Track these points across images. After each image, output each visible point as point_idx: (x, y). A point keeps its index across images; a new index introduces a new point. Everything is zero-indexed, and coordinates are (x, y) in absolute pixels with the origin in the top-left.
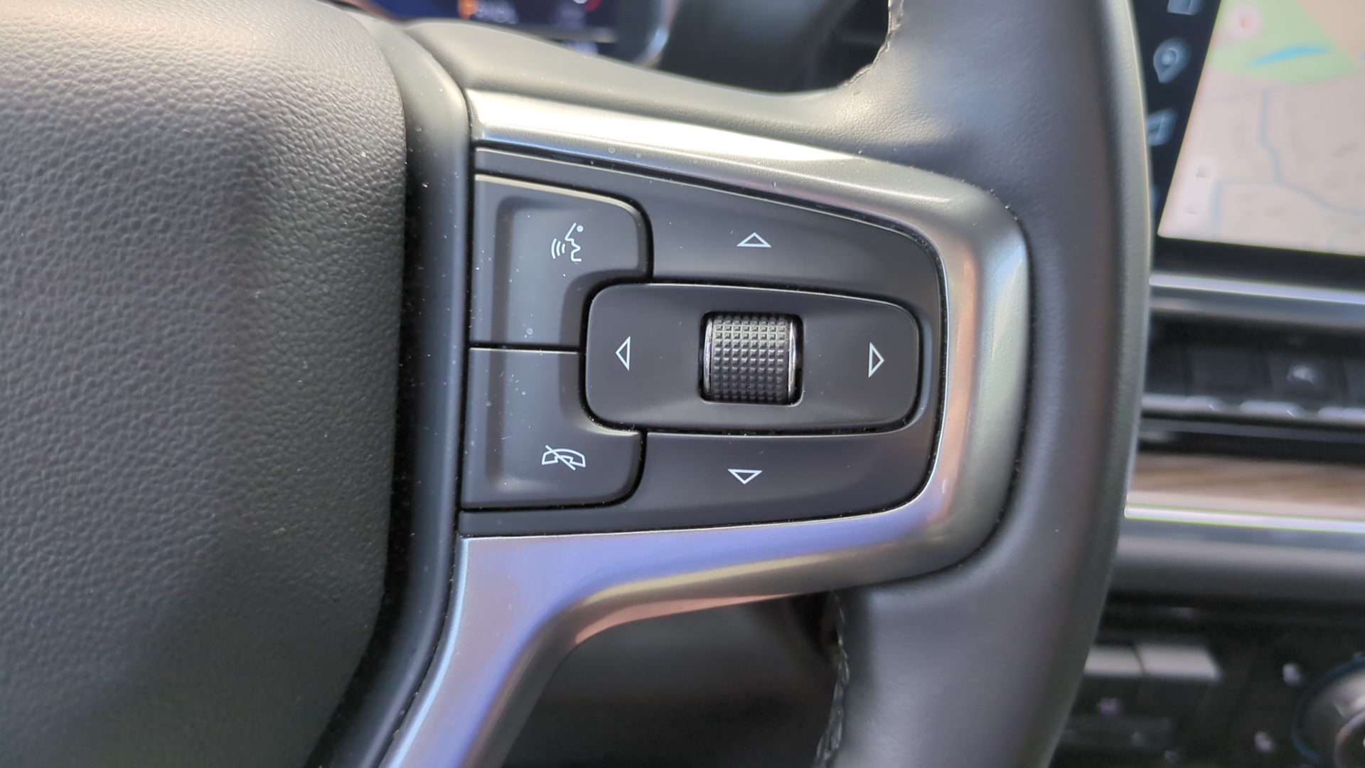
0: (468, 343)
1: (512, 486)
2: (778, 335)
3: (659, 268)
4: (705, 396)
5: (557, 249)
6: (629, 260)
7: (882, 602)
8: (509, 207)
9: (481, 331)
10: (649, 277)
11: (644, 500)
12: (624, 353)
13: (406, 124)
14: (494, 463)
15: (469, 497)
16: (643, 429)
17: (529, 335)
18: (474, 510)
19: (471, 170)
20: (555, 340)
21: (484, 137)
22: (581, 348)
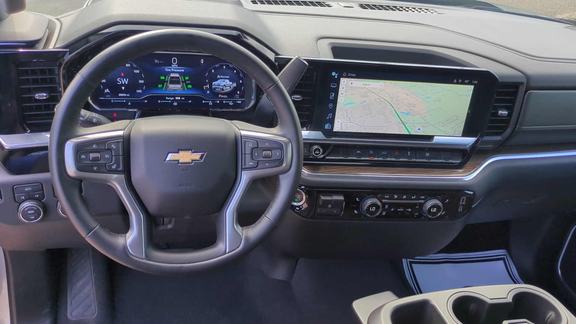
0: (242, 154)
1: (247, 166)
2: (269, 152)
3: (259, 147)
4: (263, 157)
5: (250, 145)
6: (256, 146)
7: (281, 177)
8: (245, 142)
9: (243, 153)
10: (258, 147)
11: (258, 167)
12: (256, 154)
13: (235, 135)
14: (245, 165)
15: (243, 168)
16: (258, 161)
17: (248, 153)
18: (244, 169)
19: (241, 139)
20: (250, 153)
21: (242, 135)
22: (252, 154)
